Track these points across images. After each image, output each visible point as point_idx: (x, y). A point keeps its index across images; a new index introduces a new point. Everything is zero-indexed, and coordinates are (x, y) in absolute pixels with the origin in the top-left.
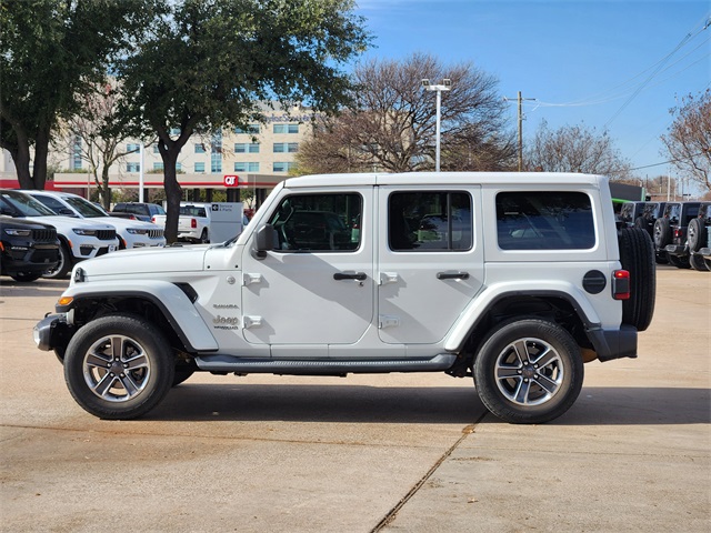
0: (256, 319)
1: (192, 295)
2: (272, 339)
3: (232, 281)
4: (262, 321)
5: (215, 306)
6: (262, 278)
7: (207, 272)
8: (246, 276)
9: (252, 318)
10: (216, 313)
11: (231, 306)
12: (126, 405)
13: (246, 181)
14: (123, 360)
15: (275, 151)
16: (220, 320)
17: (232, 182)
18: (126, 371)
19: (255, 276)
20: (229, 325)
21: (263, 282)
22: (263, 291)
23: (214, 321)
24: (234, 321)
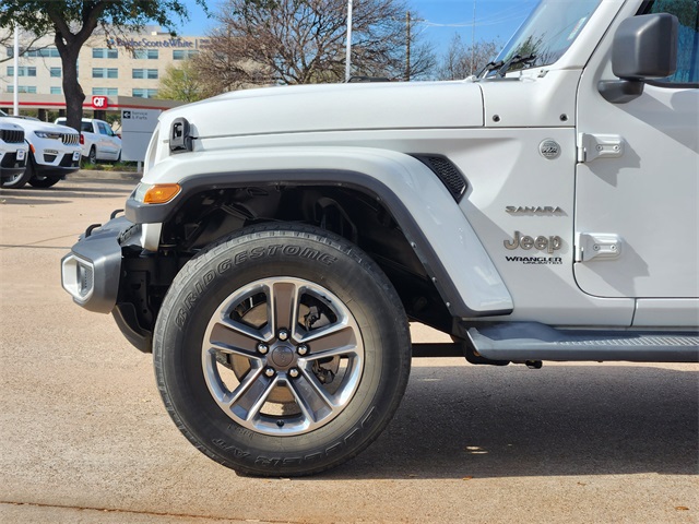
0: (607, 239)
1: (455, 184)
2: (641, 286)
3: (552, 151)
4: (622, 245)
5: (510, 209)
6: (624, 145)
7: (492, 132)
8: (588, 140)
9: (599, 236)
10: (510, 225)
11: (548, 209)
12: (303, 443)
13: (116, 103)
14: (297, 338)
15: (134, 77)
16: (521, 241)
17: (100, 103)
18: (303, 363)
19: (609, 139)
20: (540, 254)
21: (627, 156)
22: (624, 174)
23: (507, 244)
24: (554, 243)
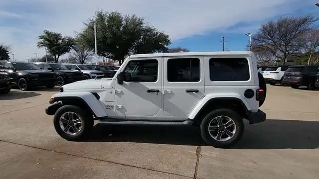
0: (120, 106)
1: (98, 97)
2: (126, 113)
3: (111, 93)
4: (122, 107)
5: (106, 101)
7: (103, 89)
8: (116, 91)
9: (118, 106)
10: (106, 104)
11: (111, 101)
12: (75, 136)
14: (73, 120)
16: (107, 106)
18: (75, 124)
19: (119, 91)
21: (122, 93)
22: (122, 96)
24: (112, 107)
